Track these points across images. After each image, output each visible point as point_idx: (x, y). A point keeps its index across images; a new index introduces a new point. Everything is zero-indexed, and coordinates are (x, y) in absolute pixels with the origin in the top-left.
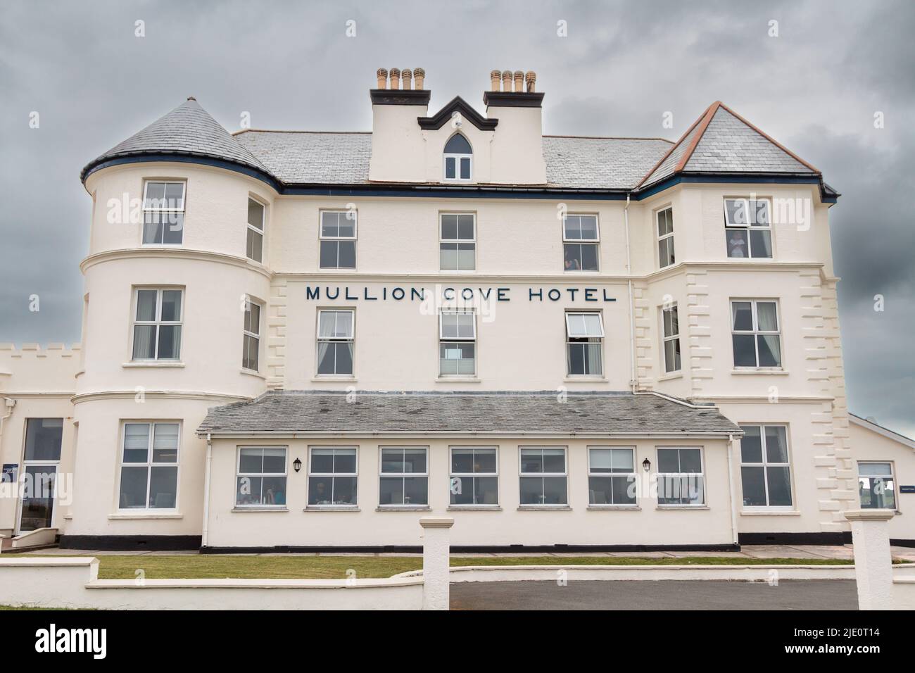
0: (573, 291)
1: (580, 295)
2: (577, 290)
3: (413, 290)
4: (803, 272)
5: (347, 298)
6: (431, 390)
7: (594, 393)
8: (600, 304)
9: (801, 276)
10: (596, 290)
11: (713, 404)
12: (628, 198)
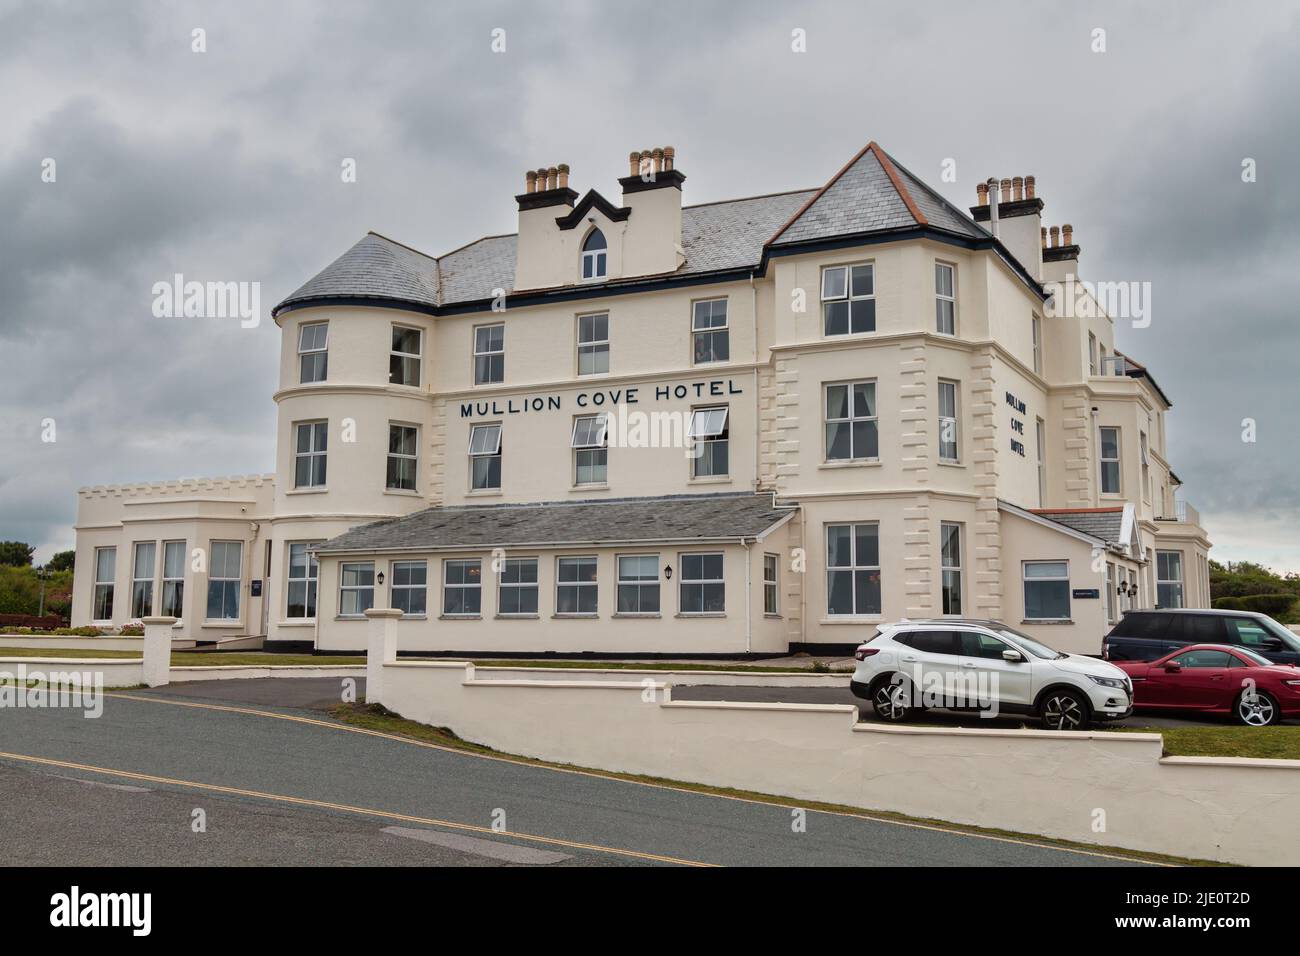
0: (698, 385)
1: (706, 390)
2: (703, 384)
3: (551, 399)
4: (904, 344)
5: (495, 413)
6: (564, 500)
7: (716, 495)
8: (726, 397)
9: (903, 349)
10: (721, 383)
11: (797, 504)
12: (752, 276)
